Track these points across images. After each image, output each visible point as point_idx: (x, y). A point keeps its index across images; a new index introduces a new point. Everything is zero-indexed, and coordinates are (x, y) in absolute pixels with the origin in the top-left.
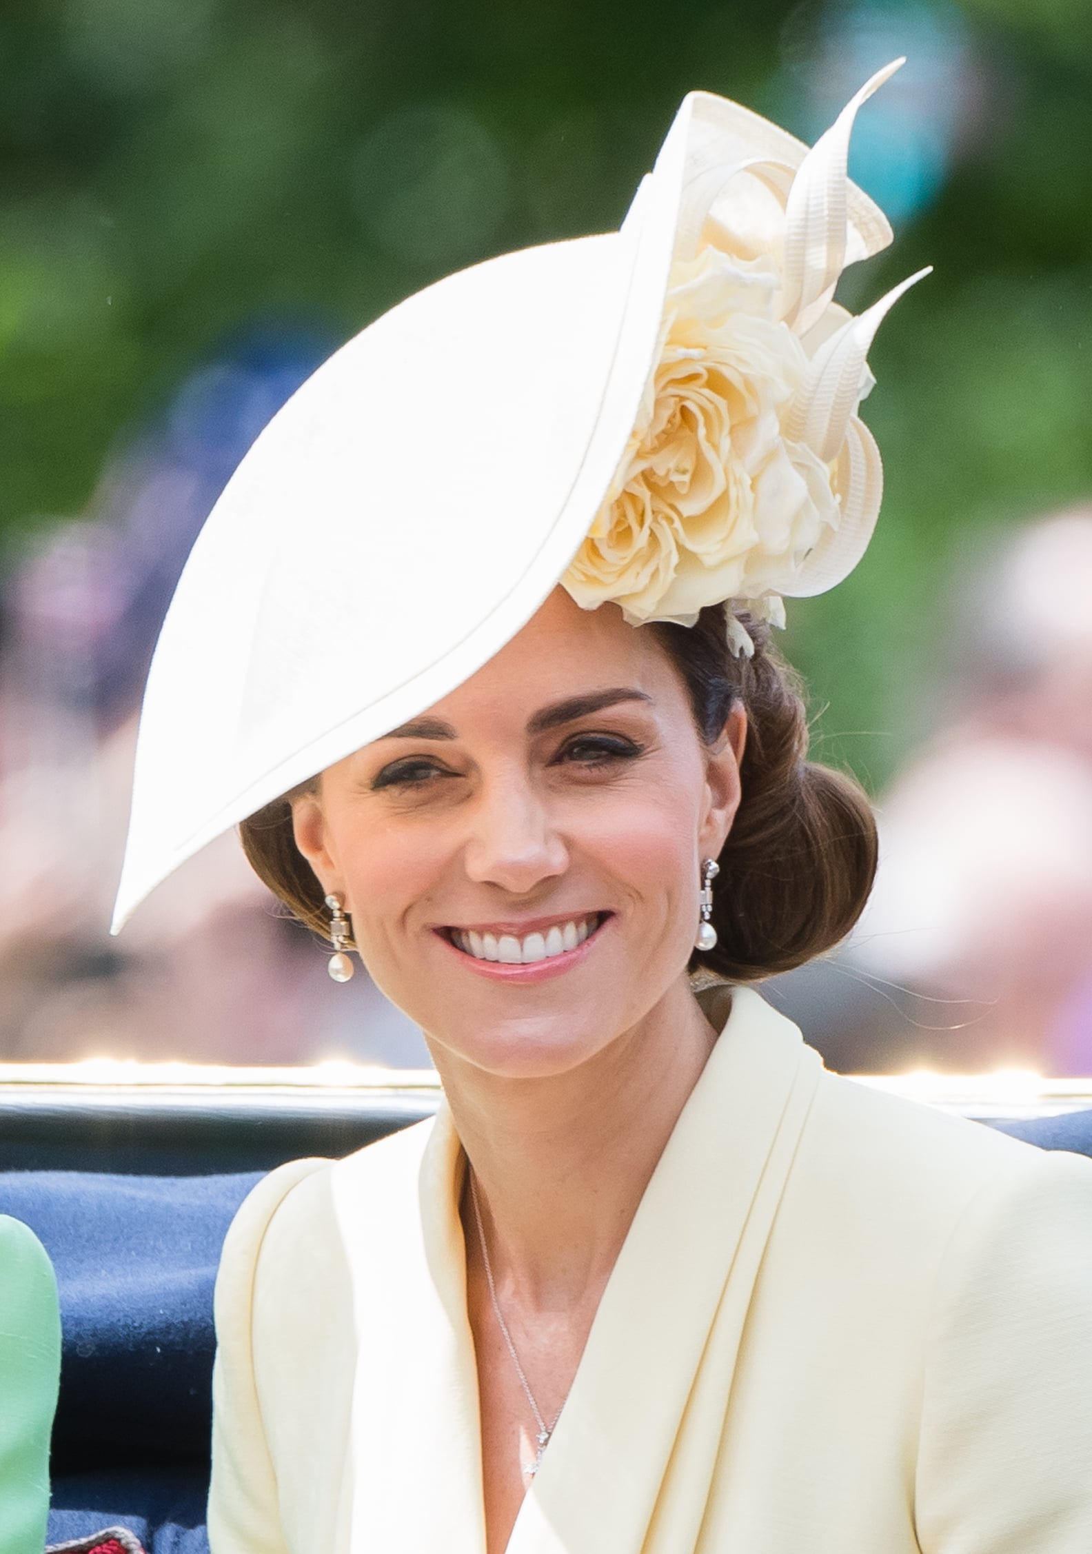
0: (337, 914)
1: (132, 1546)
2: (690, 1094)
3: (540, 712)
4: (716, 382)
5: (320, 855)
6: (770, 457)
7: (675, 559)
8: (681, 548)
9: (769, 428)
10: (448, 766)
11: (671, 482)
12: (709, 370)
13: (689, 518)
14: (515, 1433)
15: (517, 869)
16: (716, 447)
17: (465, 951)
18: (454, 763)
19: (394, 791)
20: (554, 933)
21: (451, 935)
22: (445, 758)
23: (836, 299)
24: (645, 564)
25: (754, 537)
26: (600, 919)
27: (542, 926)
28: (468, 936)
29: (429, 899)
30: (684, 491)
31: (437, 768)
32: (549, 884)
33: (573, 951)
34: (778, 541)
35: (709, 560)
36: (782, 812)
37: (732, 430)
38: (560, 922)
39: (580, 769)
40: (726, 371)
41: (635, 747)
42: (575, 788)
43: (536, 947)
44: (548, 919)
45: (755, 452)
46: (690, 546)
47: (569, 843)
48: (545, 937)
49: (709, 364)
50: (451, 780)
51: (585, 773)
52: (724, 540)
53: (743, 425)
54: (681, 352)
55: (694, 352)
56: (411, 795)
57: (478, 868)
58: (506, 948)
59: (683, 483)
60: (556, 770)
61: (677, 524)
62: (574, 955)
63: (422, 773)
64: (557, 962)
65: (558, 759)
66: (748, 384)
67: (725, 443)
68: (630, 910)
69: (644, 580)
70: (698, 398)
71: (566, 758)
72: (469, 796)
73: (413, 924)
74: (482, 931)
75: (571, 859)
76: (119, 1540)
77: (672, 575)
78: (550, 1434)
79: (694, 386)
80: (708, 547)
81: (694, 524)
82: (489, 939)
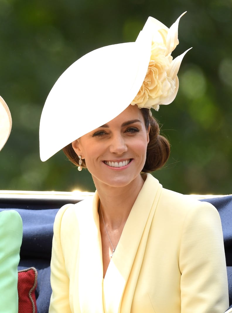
0: (80, 159)
1: (35, 271)
2: (140, 191)
3: (124, 123)
4: (156, 66)
5: (77, 149)
6: (164, 80)
7: (148, 97)
8: (149, 95)
9: (165, 75)
10: (107, 132)
11: (148, 84)
12: (155, 64)
13: (150, 90)
14: (108, 250)
15: (120, 150)
16: (156, 78)
17: (108, 165)
18: (108, 132)
19: (97, 137)
20: (124, 162)
21: (105, 162)
22: (106, 131)
23: (171, 55)
24: (142, 98)
25: (162, 93)
26: (131, 160)
27: (122, 161)
28: (108, 162)
29: (102, 156)
30: (150, 85)
31: (105, 133)
32: (124, 153)
33: (127, 165)
34: (165, 94)
35: (153, 97)
36: (155, 144)
37: (159, 74)
38: (125, 160)
39: (129, 133)
40: (158, 64)
41: (138, 130)
42: (128, 137)
43: (121, 164)
44: (123, 159)
45: (162, 79)
46: (150, 95)
47: (127, 146)
48: (123, 163)
49: (155, 63)
50: (107, 135)
51: (131, 134)
52: (156, 94)
53: (160, 74)
54: (152, 61)
55: (154, 61)
56: (100, 137)
57: (112, 150)
58: (116, 164)
59: (149, 84)
60: (125, 133)
61: (148, 91)
62: (127, 166)
63: (102, 133)
64: (124, 167)
65: (125, 132)
66: (162, 67)
67: (157, 77)
68: (136, 158)
69: (142, 101)
70: (154, 69)
71: (127, 132)
72: (110, 138)
73: (99, 160)
74: (111, 161)
75: (128, 149)
76: (33, 270)
77: (147, 100)
78: (115, 250)
79: (153, 67)
80: (153, 95)
81: (151, 91)
82: (113, 163)
